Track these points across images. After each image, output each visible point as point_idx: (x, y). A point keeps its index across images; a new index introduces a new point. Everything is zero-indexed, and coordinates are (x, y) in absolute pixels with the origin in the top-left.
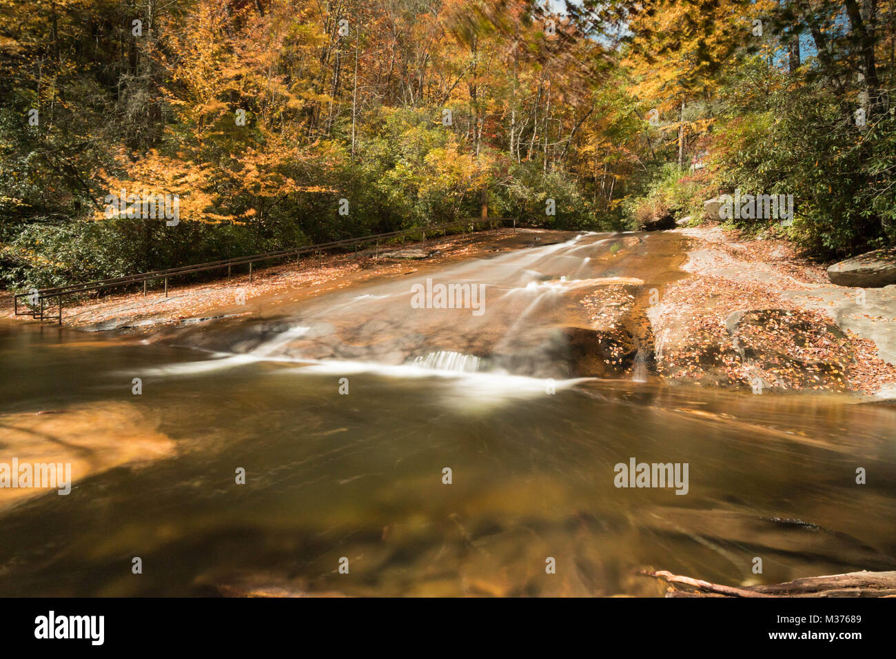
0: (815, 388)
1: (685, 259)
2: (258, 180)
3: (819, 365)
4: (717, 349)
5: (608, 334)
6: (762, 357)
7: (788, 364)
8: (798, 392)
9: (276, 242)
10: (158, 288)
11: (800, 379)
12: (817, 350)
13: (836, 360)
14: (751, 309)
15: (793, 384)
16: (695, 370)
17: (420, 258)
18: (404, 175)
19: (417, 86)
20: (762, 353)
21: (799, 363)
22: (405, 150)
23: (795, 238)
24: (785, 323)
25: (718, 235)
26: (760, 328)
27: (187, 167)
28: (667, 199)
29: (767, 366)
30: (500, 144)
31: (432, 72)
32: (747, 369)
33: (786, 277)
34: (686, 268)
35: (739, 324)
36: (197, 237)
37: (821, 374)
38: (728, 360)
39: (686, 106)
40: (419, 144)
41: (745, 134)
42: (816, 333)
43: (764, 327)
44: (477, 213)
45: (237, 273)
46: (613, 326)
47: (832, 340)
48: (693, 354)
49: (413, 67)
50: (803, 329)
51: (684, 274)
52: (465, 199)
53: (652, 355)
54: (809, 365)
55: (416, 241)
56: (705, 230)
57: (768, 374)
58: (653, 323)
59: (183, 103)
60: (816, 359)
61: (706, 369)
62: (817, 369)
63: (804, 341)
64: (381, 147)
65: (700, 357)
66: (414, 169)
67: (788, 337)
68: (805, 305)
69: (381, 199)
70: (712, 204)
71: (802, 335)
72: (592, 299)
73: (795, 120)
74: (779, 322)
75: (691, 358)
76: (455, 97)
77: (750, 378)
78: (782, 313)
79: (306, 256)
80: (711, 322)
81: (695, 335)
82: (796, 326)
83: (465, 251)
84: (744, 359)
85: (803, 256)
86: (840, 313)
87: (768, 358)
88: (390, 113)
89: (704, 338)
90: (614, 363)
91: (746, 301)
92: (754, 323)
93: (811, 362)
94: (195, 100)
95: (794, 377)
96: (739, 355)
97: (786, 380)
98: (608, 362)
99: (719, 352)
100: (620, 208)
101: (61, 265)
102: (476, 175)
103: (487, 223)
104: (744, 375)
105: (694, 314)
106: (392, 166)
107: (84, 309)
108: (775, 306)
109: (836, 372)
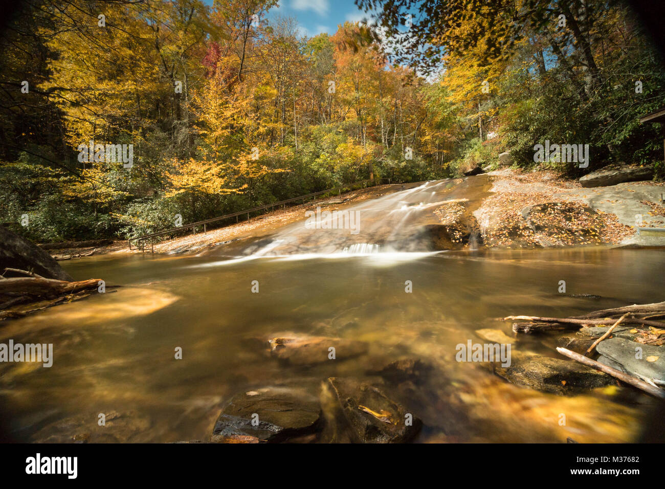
0: (582, 243)
1: (491, 186)
2: (248, 169)
3: (582, 230)
4: (518, 228)
5: (452, 226)
6: (546, 229)
7: (563, 232)
8: (571, 247)
9: (260, 203)
10: (201, 231)
11: (572, 239)
12: (580, 222)
13: (593, 227)
14: (536, 204)
15: (568, 242)
16: (506, 241)
17: (339, 203)
18: (325, 160)
19: (328, 114)
20: (546, 227)
21: (570, 230)
22: (324, 147)
23: (556, 168)
24: (557, 209)
25: (509, 173)
26: (543, 214)
27: (210, 165)
28: (476, 158)
29: (550, 234)
30: (377, 140)
31: (335, 106)
32: (538, 237)
33: (554, 188)
34: (493, 190)
35: (529, 213)
36: (218, 203)
37: (584, 236)
38: (526, 233)
39: (481, 105)
40: (333, 142)
41: (518, 112)
42: (578, 213)
43: (545, 213)
44: (367, 177)
45: (242, 219)
46: (454, 222)
47: (589, 216)
48: (504, 232)
49: (324, 104)
50: (569, 212)
51: (492, 193)
52: (360, 170)
53: (480, 235)
54: (576, 231)
55: (335, 195)
56: (500, 171)
57: (552, 239)
58: (478, 218)
59: (206, 132)
60: (580, 227)
61: (513, 239)
62: (582, 233)
63: (571, 218)
64: (312, 147)
65: (508, 233)
66: (331, 157)
67: (561, 217)
68: (568, 199)
69: (314, 174)
70: (503, 156)
71: (569, 215)
72: (440, 210)
73: (548, 97)
74: (554, 209)
75: (503, 234)
76: (348, 118)
77: (540, 242)
78: (555, 204)
79: (277, 208)
80: (512, 214)
81: (504, 222)
82: (565, 210)
83: (363, 197)
84: (535, 231)
85: (562, 177)
86: (591, 201)
87: (550, 229)
88: (314, 128)
89: (510, 223)
90: (458, 241)
91: (532, 201)
92: (538, 211)
93: (577, 230)
94: (212, 131)
95: (568, 238)
96: (532, 229)
97: (563, 241)
98: (454, 241)
99: (520, 229)
100: (448, 167)
101: (151, 223)
102: (364, 155)
103: (374, 182)
104: (537, 240)
105: (502, 211)
106: (318, 157)
107: (164, 244)
108: (550, 201)
109: (594, 233)
